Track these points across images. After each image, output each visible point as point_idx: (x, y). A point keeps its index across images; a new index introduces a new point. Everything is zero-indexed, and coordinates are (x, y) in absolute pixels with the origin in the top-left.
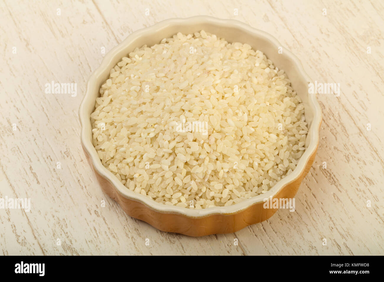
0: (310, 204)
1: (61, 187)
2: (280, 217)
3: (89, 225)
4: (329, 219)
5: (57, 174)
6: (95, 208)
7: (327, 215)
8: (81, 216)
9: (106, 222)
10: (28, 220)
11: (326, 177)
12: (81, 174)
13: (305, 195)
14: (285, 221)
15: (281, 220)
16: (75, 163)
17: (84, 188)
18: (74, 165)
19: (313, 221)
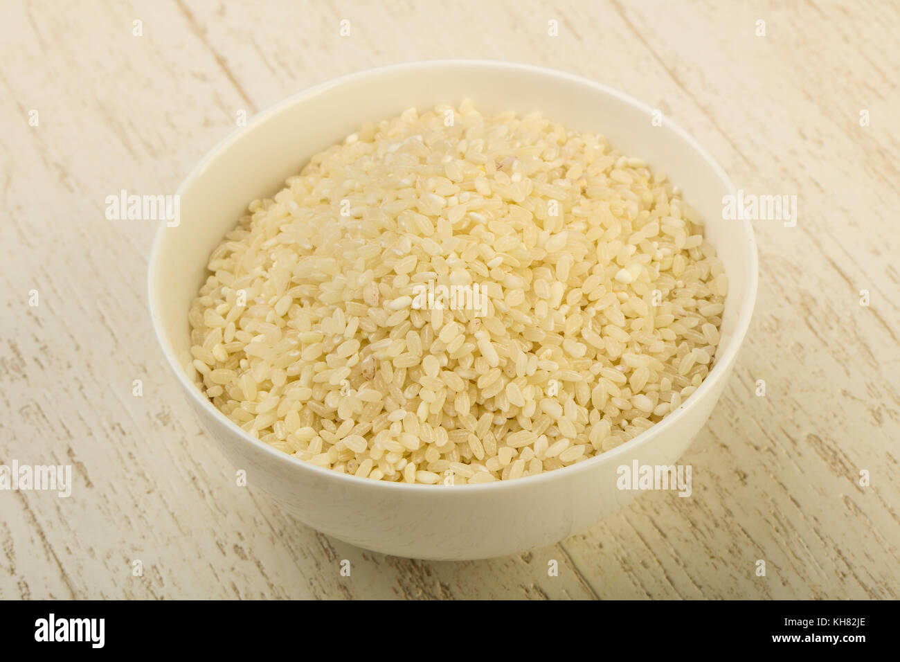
0: (784, 522)
1: (149, 493)
2: (711, 552)
3: (218, 580)
4: (835, 555)
5: (136, 464)
6: (236, 540)
7: (831, 545)
8: (200, 557)
9: (264, 571)
10: (62, 570)
11: (825, 459)
12: (200, 464)
13: (773, 500)
14: (724, 561)
15: (712, 557)
16: (183, 438)
17: (208, 496)
18: (182, 443)
19: (795, 559)
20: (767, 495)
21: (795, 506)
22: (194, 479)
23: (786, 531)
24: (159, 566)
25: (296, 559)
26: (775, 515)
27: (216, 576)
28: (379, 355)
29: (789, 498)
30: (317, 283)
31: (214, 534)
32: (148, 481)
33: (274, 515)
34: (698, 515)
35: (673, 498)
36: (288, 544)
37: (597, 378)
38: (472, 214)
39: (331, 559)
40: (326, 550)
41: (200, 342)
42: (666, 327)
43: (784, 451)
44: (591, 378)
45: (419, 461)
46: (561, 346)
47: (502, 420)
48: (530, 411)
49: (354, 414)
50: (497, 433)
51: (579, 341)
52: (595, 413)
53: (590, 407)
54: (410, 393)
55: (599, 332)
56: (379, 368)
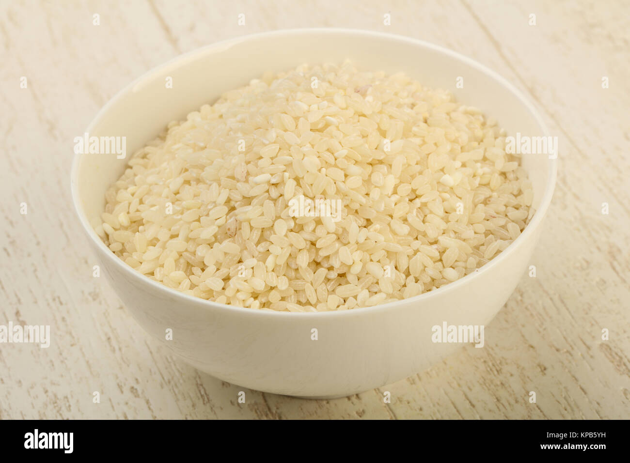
20: (561, 384)
21: (583, 393)
22: (109, 339)
23: (573, 410)
24: (69, 396)
25: (177, 400)
26: (565, 398)
27: (113, 407)
28: (241, 217)
29: (579, 387)
30: (202, 167)
31: (117, 378)
32: (73, 337)
33: (166, 368)
34: (502, 393)
35: (485, 380)
36: (173, 389)
37: (416, 252)
38: (328, 117)
39: (205, 402)
40: (202, 396)
41: (111, 212)
42: (478, 223)
43: (580, 354)
44: (410, 251)
45: (263, 300)
46: (389, 225)
47: (333, 275)
48: (357, 269)
49: (217, 262)
50: (329, 285)
51: (404, 223)
52: (411, 278)
53: (408, 274)
54: (262, 248)
55: (422, 219)
56: (240, 229)
